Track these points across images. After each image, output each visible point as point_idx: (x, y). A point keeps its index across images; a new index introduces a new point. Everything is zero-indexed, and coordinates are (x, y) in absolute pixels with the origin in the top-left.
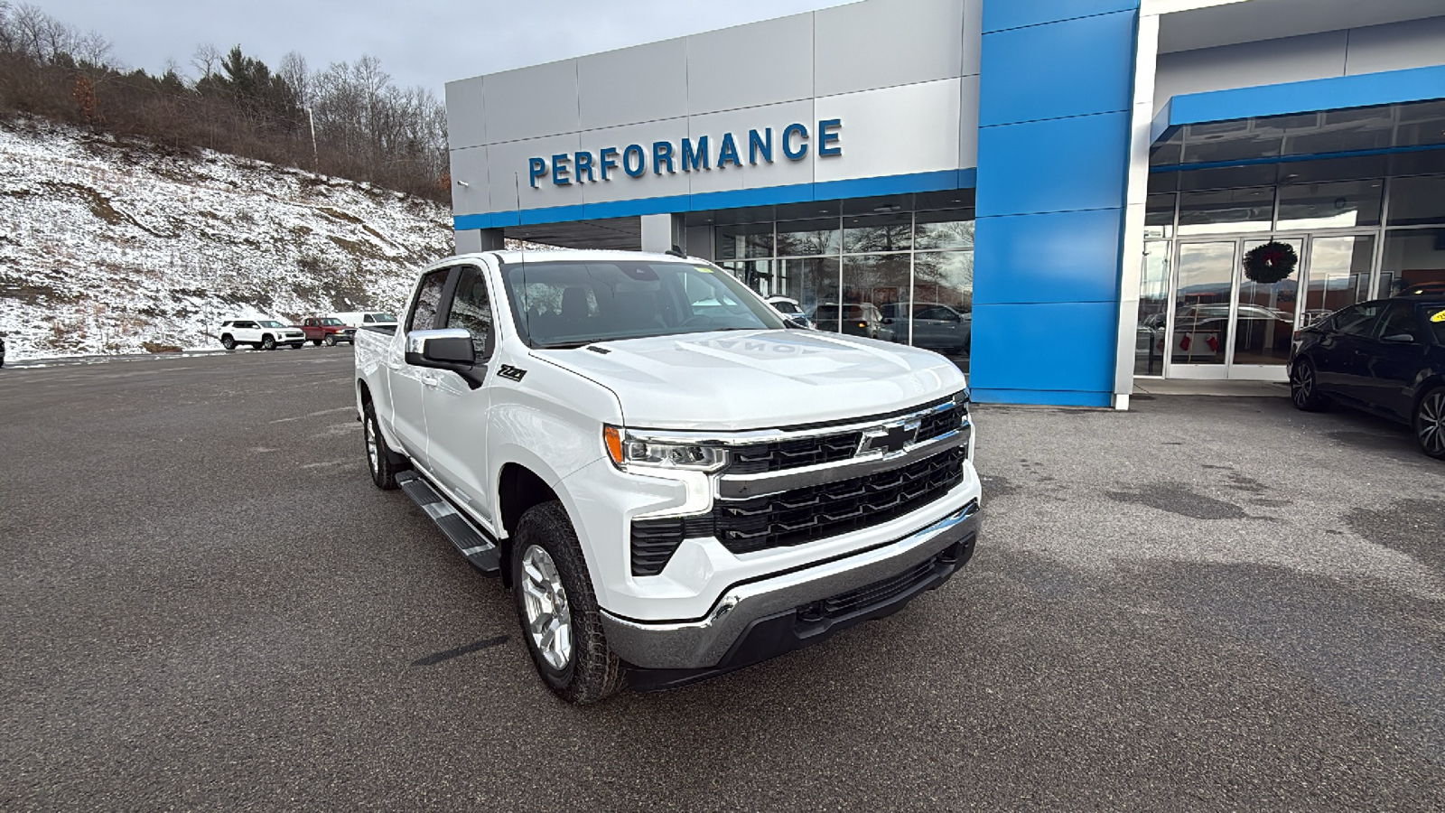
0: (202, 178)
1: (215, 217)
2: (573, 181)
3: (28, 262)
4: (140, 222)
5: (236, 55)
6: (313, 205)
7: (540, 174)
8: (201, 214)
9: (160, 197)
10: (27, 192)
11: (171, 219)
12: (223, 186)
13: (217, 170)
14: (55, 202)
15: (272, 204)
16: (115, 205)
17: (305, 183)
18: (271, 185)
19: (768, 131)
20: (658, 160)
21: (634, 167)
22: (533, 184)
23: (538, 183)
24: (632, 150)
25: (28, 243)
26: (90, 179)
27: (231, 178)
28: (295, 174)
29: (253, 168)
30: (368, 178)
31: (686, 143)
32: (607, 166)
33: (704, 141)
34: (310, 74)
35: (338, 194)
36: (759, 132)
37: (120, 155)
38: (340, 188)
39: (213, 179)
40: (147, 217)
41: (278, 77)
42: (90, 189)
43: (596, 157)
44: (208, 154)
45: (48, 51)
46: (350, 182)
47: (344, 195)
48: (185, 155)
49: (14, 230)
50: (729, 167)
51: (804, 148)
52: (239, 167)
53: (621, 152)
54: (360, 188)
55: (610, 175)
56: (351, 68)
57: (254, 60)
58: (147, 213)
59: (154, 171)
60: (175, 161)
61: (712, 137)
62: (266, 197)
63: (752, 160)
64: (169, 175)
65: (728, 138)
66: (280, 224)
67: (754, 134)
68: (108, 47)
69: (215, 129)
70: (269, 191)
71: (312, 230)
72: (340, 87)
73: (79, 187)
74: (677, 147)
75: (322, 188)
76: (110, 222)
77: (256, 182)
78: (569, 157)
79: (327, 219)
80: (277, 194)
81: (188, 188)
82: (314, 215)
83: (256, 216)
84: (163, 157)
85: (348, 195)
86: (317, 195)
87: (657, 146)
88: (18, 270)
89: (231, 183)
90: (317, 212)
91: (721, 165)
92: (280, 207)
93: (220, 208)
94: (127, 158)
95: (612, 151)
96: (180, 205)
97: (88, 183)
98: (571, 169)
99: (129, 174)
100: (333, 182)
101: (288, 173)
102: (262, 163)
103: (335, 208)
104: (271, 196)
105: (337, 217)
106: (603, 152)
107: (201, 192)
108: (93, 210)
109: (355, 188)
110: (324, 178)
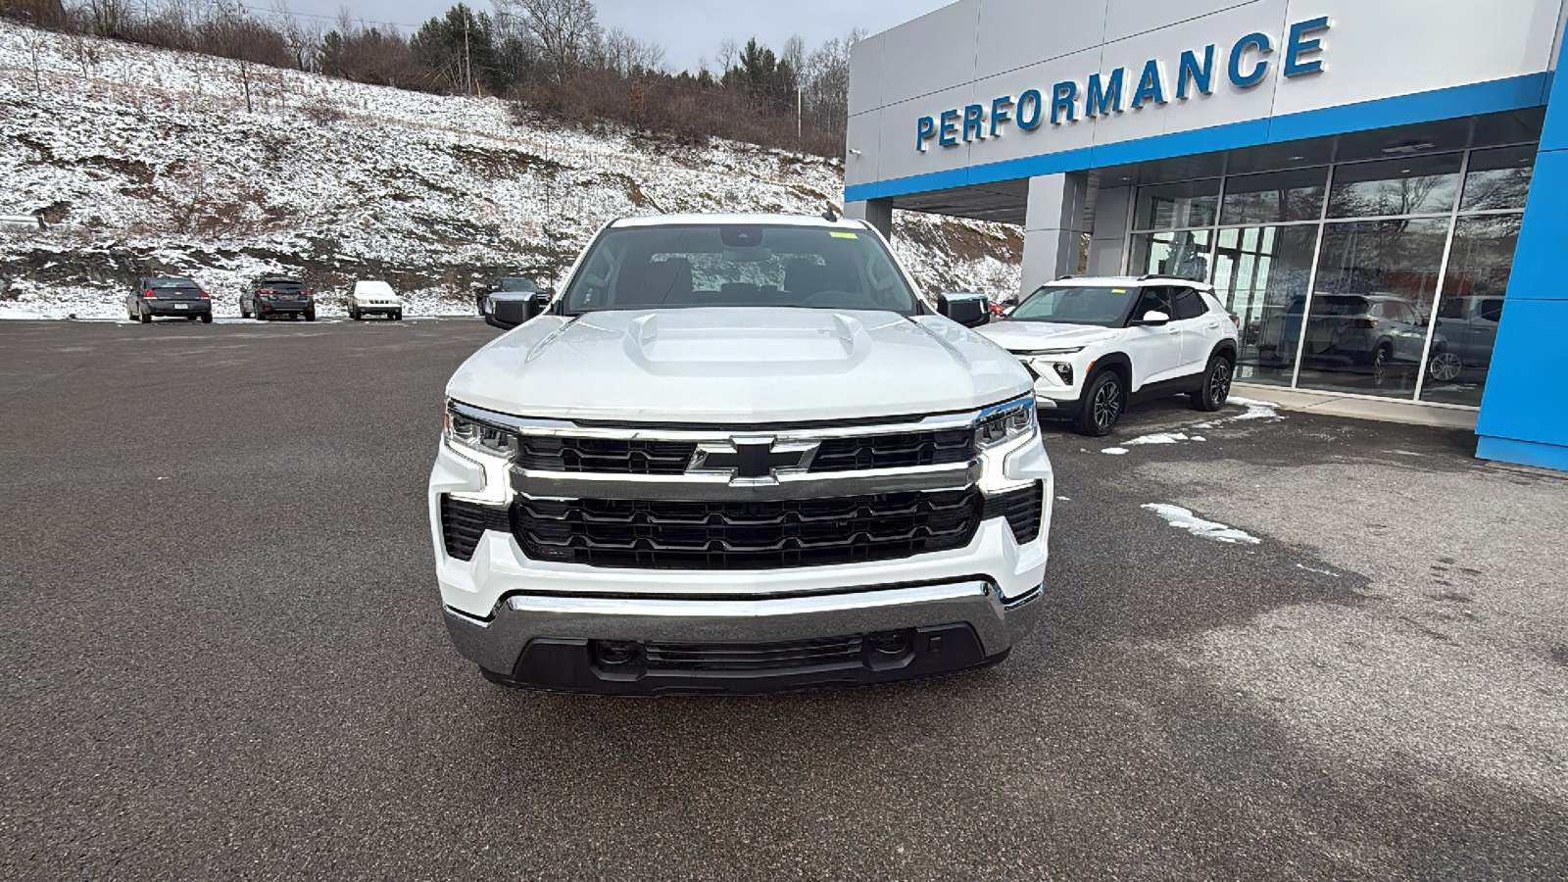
0: (708, 163)
1: (709, 197)
2: (959, 140)
3: (582, 238)
4: (658, 204)
5: (752, 46)
6: (787, 183)
7: (928, 135)
8: (701, 195)
9: (674, 182)
10: (590, 182)
11: (679, 201)
12: (721, 169)
13: (719, 156)
14: (606, 189)
15: (754, 184)
16: (643, 191)
17: (785, 161)
18: (757, 166)
19: (1210, 51)
20: (1058, 106)
21: (1028, 118)
22: (919, 147)
23: (925, 146)
24: (1027, 100)
25: (585, 222)
26: (629, 169)
27: (728, 162)
28: (777, 154)
29: (744, 151)
30: (837, 153)
31: (1094, 81)
32: (999, 119)
33: (1117, 76)
34: (807, 53)
35: (810, 171)
36: (1195, 54)
37: (654, 147)
38: (812, 165)
39: (714, 163)
40: (663, 199)
41: (783, 62)
42: (628, 178)
43: (987, 110)
44: (714, 141)
45: (625, 66)
46: (822, 159)
47: (815, 172)
48: (697, 143)
49: (578, 213)
50: (1149, 107)
51: (1261, 68)
52: (735, 151)
53: (1015, 100)
54: (830, 165)
55: (1000, 130)
56: (841, 44)
57: (764, 50)
58: (662, 196)
59: (674, 159)
60: (689, 149)
61: (1130, 68)
62: (751, 177)
63: (1181, 94)
64: (686, 163)
65: (1151, 67)
66: (758, 203)
67: (1188, 58)
68: (662, 55)
69: (720, 118)
70: (755, 172)
71: (782, 207)
72: (830, 64)
73: (622, 176)
74: (1082, 88)
75: (798, 166)
76: (638, 205)
77: (746, 164)
78: (959, 112)
79: (797, 196)
80: (761, 174)
81: (693, 172)
82: (787, 193)
83: (740, 195)
84: (682, 147)
85: (818, 172)
86: (792, 173)
87: (1059, 88)
88: (576, 245)
89: (727, 166)
90: (790, 190)
91: (1136, 104)
92: (762, 187)
93: (715, 190)
94: (658, 150)
95: (1005, 102)
96: (686, 187)
97: (628, 173)
98: (959, 126)
99: (657, 163)
100: (808, 160)
101: (771, 154)
102: (753, 145)
103: (805, 186)
104: (755, 176)
105: (806, 194)
106: (996, 103)
107: (704, 176)
108: (628, 195)
109: (826, 164)
110: (800, 156)
